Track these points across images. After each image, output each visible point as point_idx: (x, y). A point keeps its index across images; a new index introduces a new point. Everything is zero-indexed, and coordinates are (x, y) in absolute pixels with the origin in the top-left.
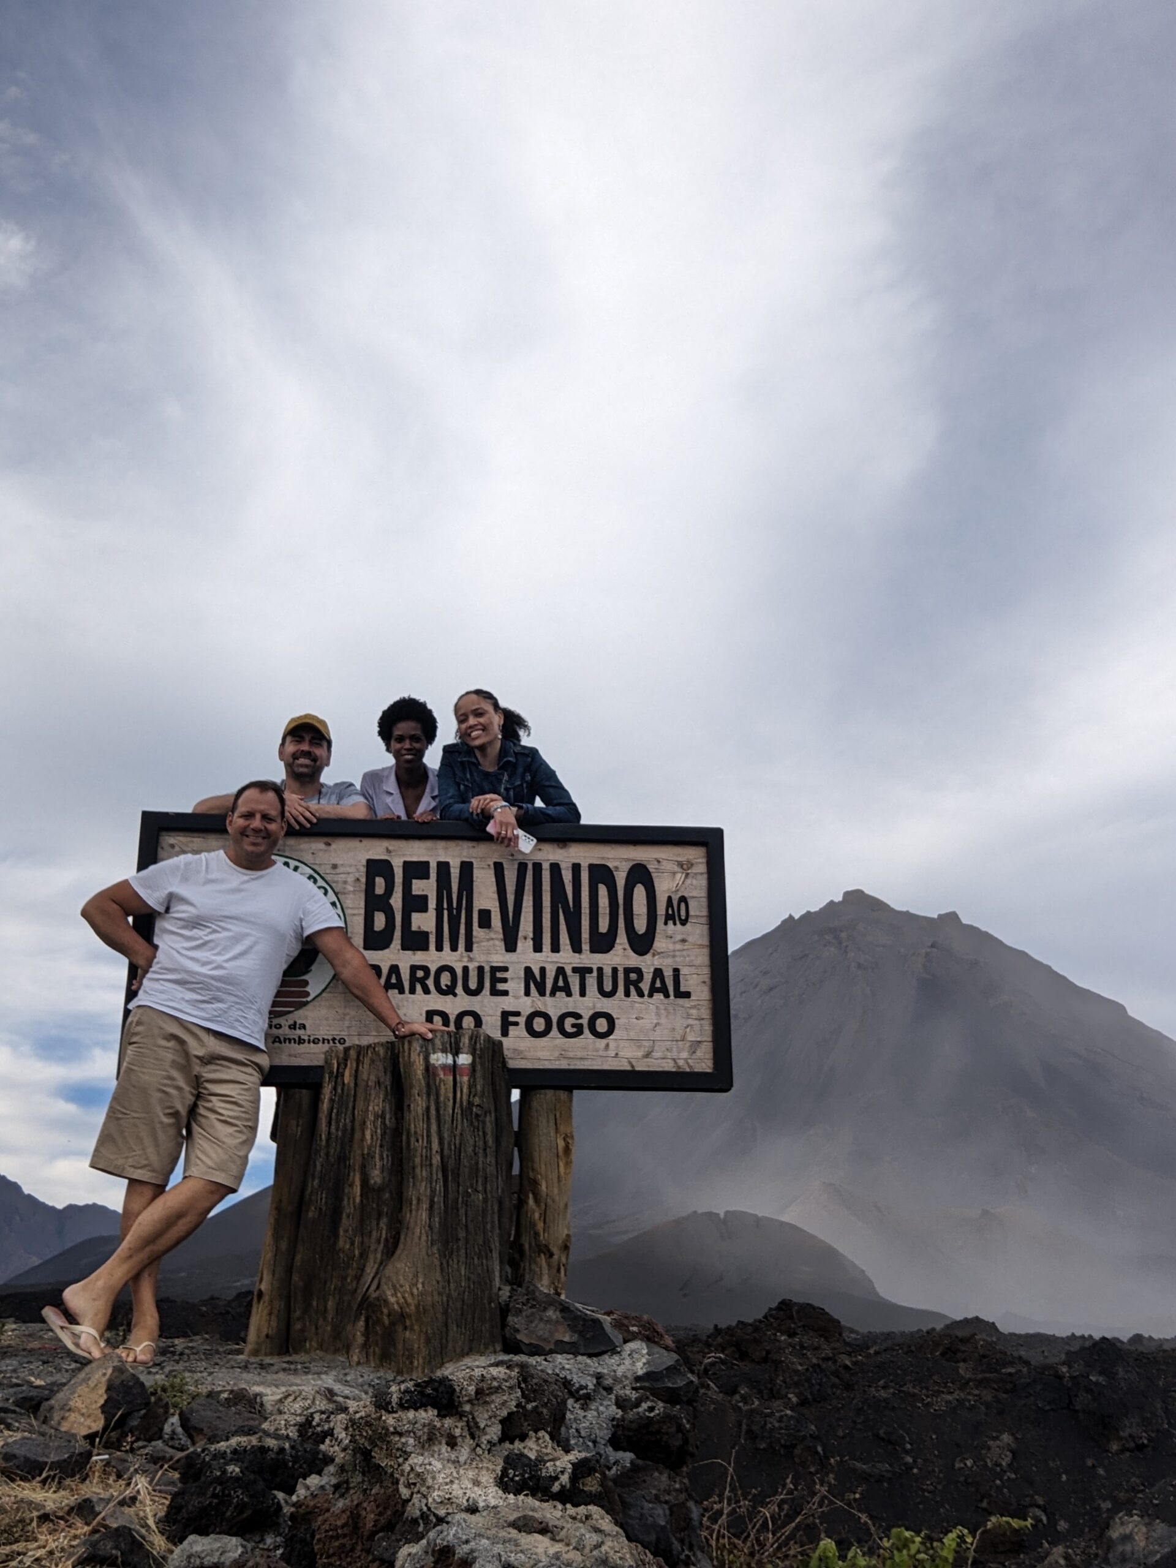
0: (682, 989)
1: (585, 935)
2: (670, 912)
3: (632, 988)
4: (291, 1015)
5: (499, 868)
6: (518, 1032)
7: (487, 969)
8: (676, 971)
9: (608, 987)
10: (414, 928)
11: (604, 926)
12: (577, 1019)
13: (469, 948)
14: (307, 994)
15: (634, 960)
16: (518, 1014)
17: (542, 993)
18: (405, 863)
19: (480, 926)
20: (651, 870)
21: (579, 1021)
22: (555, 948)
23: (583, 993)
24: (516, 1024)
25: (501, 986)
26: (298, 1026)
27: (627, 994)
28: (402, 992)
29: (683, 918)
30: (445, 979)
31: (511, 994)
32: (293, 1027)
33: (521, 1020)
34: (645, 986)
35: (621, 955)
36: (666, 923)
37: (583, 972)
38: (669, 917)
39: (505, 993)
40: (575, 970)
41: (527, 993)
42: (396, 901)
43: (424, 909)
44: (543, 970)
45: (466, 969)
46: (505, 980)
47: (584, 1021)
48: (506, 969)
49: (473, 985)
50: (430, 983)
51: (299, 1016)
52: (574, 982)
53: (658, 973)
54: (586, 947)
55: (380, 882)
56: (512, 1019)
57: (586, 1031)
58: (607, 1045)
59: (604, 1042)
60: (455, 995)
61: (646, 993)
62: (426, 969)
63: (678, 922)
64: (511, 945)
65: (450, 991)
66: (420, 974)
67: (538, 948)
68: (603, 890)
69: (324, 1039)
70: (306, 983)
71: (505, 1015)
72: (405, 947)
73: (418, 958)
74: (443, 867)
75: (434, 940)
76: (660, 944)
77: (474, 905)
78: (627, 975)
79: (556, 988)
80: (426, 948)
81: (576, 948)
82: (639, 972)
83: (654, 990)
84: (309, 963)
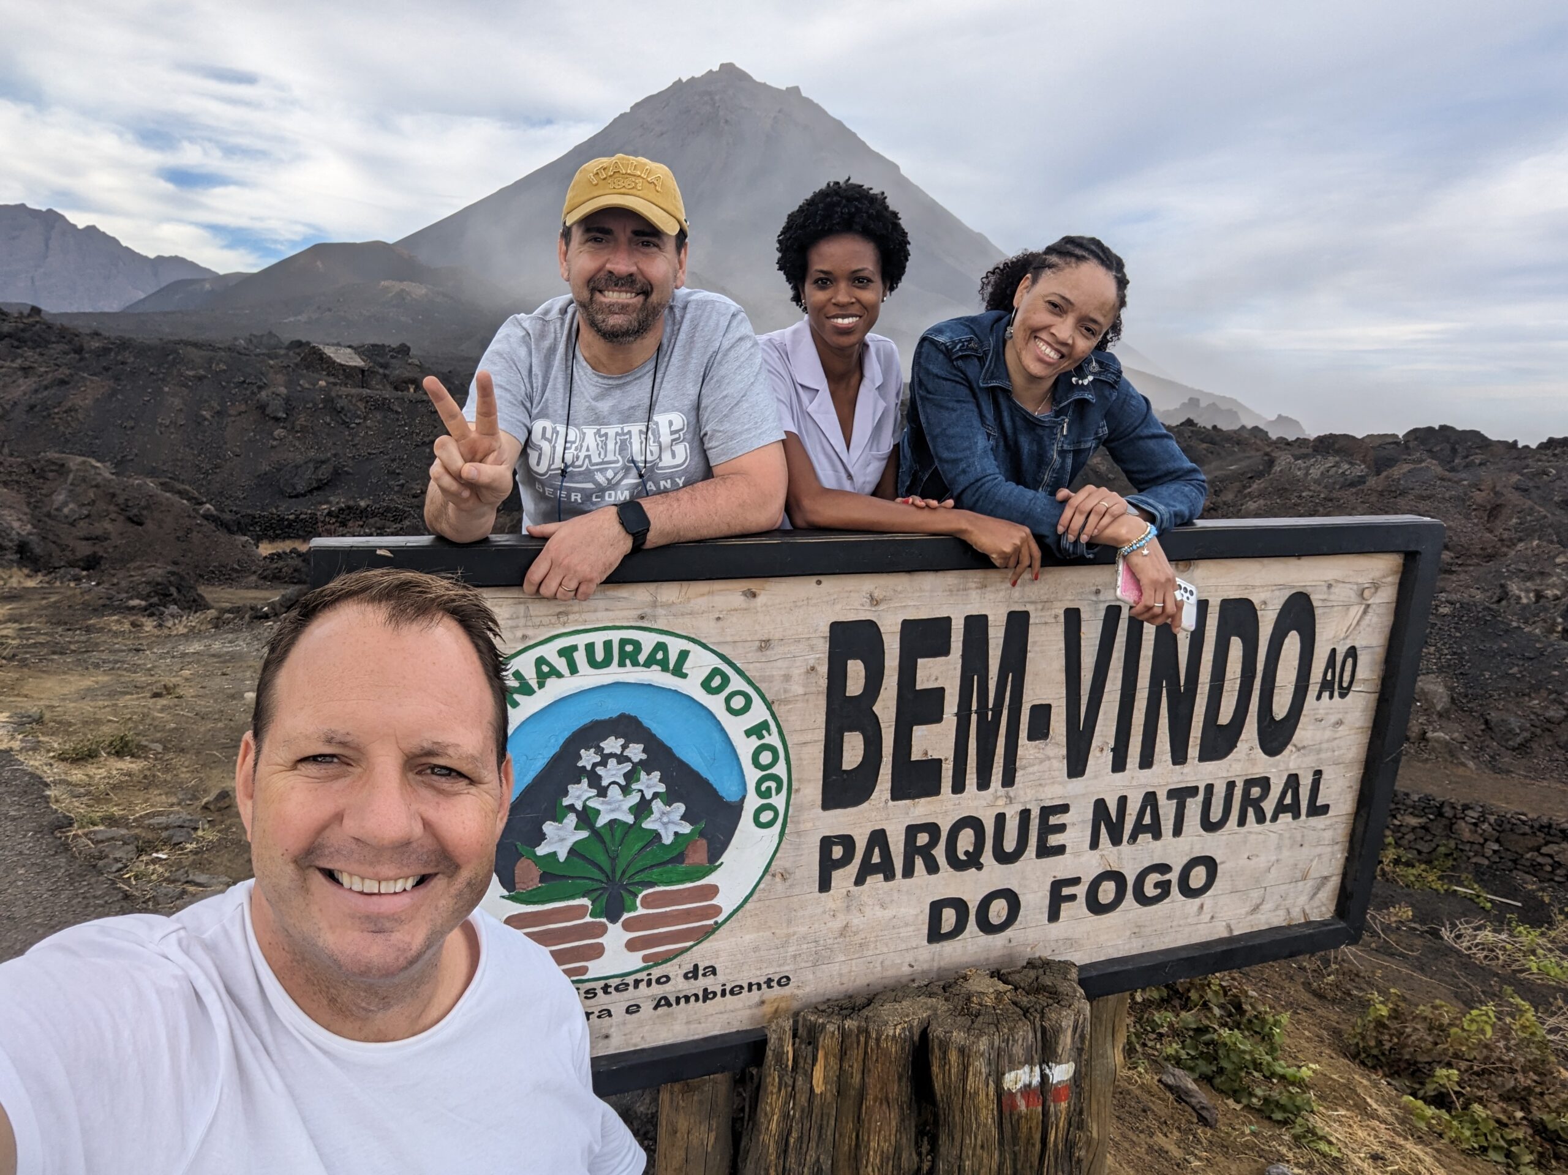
0: (1320, 802)
1: (1196, 732)
2: (1329, 678)
3: (1251, 812)
4: (686, 956)
5: (1073, 618)
6: (1075, 911)
7: (1035, 813)
8: (1318, 773)
9: (1215, 815)
10: (916, 755)
11: (1225, 716)
12: (1163, 874)
13: (1009, 780)
14: (718, 910)
15: (1262, 765)
16: (1076, 881)
17: (1116, 841)
18: (906, 624)
19: (1031, 738)
20: (1315, 604)
21: (1167, 877)
22: (1146, 761)
23: (1177, 831)
24: (1073, 898)
25: (1054, 840)
26: (701, 972)
27: (1242, 822)
28: (889, 876)
29: (1345, 685)
30: (966, 841)
31: (1068, 850)
32: (693, 974)
33: (1081, 891)
34: (1269, 806)
35: (1244, 760)
36: (1319, 698)
37: (1180, 795)
38: (1326, 686)
39: (1061, 850)
40: (1172, 794)
41: (1094, 844)
42: (886, 708)
43: (936, 717)
44: (1123, 801)
45: (1001, 819)
46: (1062, 828)
47: (1174, 876)
48: (1064, 809)
49: (1010, 845)
50: (939, 853)
51: (702, 954)
52: (1167, 809)
53: (1293, 781)
54: (1193, 751)
55: (856, 670)
56: (1066, 891)
57: (1175, 889)
58: (1202, 907)
59: (1197, 901)
60: (980, 867)
61: (1269, 816)
62: (933, 829)
63: (1336, 694)
64: (1076, 766)
65: (973, 861)
66: (923, 839)
67: (1119, 765)
68: (1236, 647)
69: (750, 985)
70: (713, 890)
71: (1057, 886)
72: (898, 794)
73: (921, 810)
74: (977, 625)
75: (950, 773)
76: (1304, 733)
77: (1025, 698)
78: (1246, 792)
79: (1139, 828)
80: (935, 790)
81: (1179, 756)
82: (1264, 783)
83: (1280, 808)
84: (717, 849)
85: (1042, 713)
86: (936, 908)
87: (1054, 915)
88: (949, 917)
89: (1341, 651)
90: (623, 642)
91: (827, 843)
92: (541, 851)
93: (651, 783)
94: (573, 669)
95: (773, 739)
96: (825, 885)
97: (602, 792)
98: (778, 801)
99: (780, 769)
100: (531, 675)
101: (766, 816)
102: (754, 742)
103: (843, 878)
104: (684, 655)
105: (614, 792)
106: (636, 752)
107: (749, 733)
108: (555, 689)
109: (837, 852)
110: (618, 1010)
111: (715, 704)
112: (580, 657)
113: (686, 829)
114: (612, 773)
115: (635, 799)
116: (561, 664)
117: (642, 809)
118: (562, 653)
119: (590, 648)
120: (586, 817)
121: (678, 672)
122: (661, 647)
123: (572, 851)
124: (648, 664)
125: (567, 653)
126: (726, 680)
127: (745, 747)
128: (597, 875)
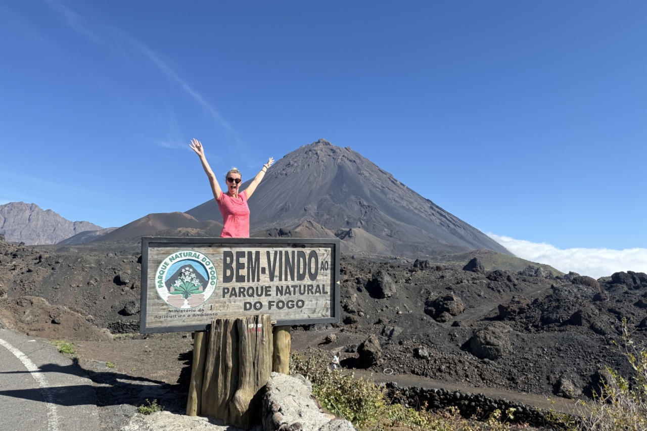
0: (325, 291)
1: (296, 275)
2: (322, 266)
3: (310, 292)
5: (268, 253)
6: (274, 307)
7: (264, 287)
8: (324, 285)
9: (302, 292)
10: (240, 274)
11: (301, 272)
12: (292, 302)
13: (258, 280)
14: (204, 299)
15: (311, 282)
16: (274, 302)
17: (282, 294)
18: (237, 253)
19: (262, 273)
20: (317, 253)
22: (286, 279)
23: (294, 294)
24: (273, 305)
25: (269, 293)
26: (201, 310)
27: (308, 293)
28: (236, 296)
29: (326, 268)
30: (251, 291)
31: (272, 295)
33: (275, 304)
34: (314, 291)
35: (307, 281)
36: (321, 270)
37: (294, 287)
38: (322, 268)
39: (270, 295)
40: (292, 286)
41: (277, 295)
42: (234, 265)
43: (243, 268)
45: (257, 288)
46: (270, 291)
47: (295, 303)
48: (270, 287)
49: (259, 293)
50: (245, 293)
51: (201, 307)
52: (292, 289)
53: (318, 286)
54: (296, 279)
55: (228, 259)
56: (272, 304)
57: (295, 306)
59: (301, 309)
60: (254, 297)
61: (314, 293)
62: (244, 288)
63: (324, 270)
64: (272, 279)
65: (252, 295)
66: (242, 290)
67: (280, 279)
68: (301, 260)
69: (210, 314)
70: (204, 295)
71: (270, 302)
72: (237, 281)
73: (241, 284)
74: (250, 253)
75: (247, 278)
76: (318, 278)
77: (260, 266)
78: (308, 288)
79: (286, 293)
80: (244, 281)
81: (293, 279)
82: (312, 286)
83: (316, 292)
84: (204, 288)
85: (264, 270)
86: (245, 304)
87: (270, 308)
88: (248, 306)
89: (324, 262)
90: (189, 253)
91: (224, 289)
92: (175, 285)
93: (193, 275)
94: (181, 257)
95: (214, 270)
96: (224, 297)
97: (185, 276)
98: (215, 281)
99: (215, 275)
100: (174, 257)
101: (213, 283)
102: (210, 270)
103: (227, 296)
104: (199, 255)
105: (187, 276)
106: (191, 270)
107: (209, 269)
108: (178, 259)
109: (226, 291)
110: (186, 316)
111: (204, 263)
112: (182, 255)
113: (199, 284)
114: (187, 273)
115: (190, 278)
116: (179, 256)
117: (192, 279)
118: (179, 254)
119: (184, 254)
120: (182, 280)
121: (198, 258)
122: (195, 254)
123: (180, 286)
124: (193, 257)
125: (180, 254)
126: (206, 259)
127: (209, 271)
128: (183, 290)
